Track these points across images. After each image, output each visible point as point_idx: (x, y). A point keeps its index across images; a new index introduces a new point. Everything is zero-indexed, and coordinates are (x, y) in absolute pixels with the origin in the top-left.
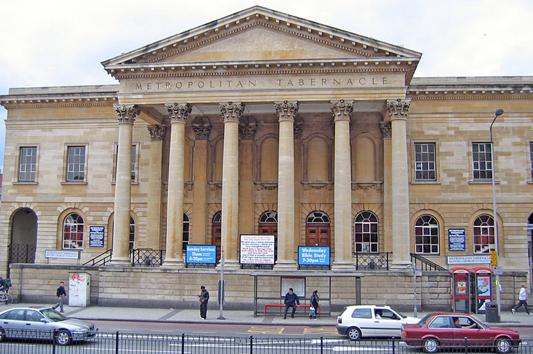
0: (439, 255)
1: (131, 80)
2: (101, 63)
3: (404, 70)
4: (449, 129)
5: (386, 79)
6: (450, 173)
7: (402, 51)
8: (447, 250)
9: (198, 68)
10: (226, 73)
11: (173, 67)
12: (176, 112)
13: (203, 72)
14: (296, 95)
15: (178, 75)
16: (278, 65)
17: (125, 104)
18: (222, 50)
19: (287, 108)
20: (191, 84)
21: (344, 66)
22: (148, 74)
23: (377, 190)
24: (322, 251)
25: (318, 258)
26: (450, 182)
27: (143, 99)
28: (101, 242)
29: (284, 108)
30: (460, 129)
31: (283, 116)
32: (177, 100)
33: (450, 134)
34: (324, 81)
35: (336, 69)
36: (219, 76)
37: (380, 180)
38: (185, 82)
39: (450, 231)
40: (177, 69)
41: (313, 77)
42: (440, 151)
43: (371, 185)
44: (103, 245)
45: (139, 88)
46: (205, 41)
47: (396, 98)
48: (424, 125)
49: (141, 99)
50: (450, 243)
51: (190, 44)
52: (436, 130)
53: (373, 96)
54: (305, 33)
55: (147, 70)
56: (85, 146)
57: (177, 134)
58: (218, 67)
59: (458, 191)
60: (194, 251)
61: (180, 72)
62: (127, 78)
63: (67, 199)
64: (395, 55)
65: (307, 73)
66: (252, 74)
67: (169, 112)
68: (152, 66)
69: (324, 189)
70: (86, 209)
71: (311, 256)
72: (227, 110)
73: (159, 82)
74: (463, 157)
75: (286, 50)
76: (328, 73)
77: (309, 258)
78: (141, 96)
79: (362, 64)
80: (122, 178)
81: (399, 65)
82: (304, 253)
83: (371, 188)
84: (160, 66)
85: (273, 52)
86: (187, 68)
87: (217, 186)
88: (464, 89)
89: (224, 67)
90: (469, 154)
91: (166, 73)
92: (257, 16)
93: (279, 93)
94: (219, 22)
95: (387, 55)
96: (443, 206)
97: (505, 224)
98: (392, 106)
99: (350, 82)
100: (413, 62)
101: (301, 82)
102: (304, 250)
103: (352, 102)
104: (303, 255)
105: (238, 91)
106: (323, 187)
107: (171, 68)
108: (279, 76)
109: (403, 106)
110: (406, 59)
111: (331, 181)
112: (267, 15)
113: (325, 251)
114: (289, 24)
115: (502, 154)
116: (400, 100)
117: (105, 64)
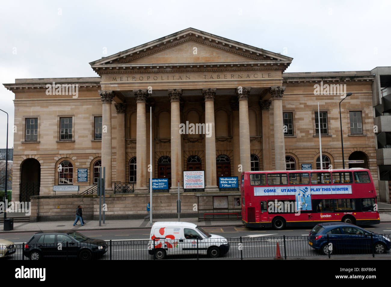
1: (109, 75)
2: (89, 63)
3: (281, 69)
5: (270, 75)
6: (302, 131)
7: (281, 57)
9: (154, 67)
10: (171, 71)
11: (138, 67)
12: (140, 95)
13: (157, 70)
14: (215, 85)
15: (141, 72)
16: (205, 66)
17: (106, 90)
18: (168, 56)
19: (210, 93)
20: (149, 77)
21: (245, 67)
22: (120, 71)
23: (258, 141)
24: (234, 179)
25: (231, 184)
26: (302, 136)
27: (118, 87)
28: (86, 178)
29: (208, 93)
30: (307, 104)
31: (207, 98)
32: (141, 88)
33: (301, 107)
34: (232, 76)
35: (240, 68)
36: (167, 72)
37: (260, 136)
38: (145, 76)
39: (303, 165)
40: (140, 68)
41: (226, 74)
42: (296, 117)
43: (254, 139)
44: (87, 180)
45: (115, 80)
46: (157, 50)
47: (277, 86)
48: (286, 102)
49: (117, 87)
51: (148, 52)
52: (293, 105)
53: (262, 85)
54: (220, 46)
55: (121, 68)
56: (72, 117)
57: (141, 110)
58: (167, 67)
59: (306, 141)
60: (154, 182)
61: (143, 70)
62: (107, 73)
63: (61, 152)
64: (276, 59)
65: (222, 71)
66: (187, 71)
67: (135, 95)
68: (124, 66)
69: (226, 141)
70: (74, 158)
71: (227, 182)
72: (173, 94)
73: (128, 76)
74: (310, 121)
75: (209, 56)
76: (235, 71)
77: (226, 184)
78: (116, 85)
79: (257, 65)
80: (106, 137)
81: (279, 66)
82: (222, 181)
83: (254, 140)
84: (129, 66)
85: (200, 58)
86: (147, 67)
87: (161, 141)
88: (310, 80)
89: (171, 67)
90: (313, 119)
91: (132, 70)
92: (190, 34)
93: (205, 84)
94: (166, 38)
95: (271, 60)
96: (298, 150)
97: (335, 161)
98: (274, 91)
99: (248, 76)
100: (287, 63)
101: (218, 77)
102: (222, 179)
103: (249, 89)
104: (221, 182)
105: (179, 82)
106: (225, 140)
107: (136, 67)
108: (205, 72)
109: (281, 91)
110: (283, 62)
111: (230, 137)
112: (197, 34)
113: (236, 179)
114: (210, 40)
115: (333, 119)
116: (279, 87)
117: (92, 64)
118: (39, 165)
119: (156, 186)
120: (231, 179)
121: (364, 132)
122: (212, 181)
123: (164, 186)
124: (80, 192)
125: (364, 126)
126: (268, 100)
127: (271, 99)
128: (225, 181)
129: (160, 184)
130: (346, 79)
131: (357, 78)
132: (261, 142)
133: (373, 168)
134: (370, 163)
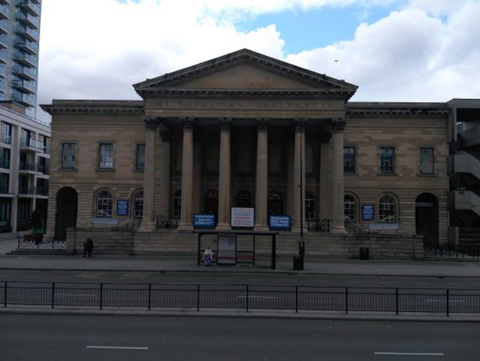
0: (355, 222)
1: (154, 99)
2: (133, 85)
3: (344, 98)
4: (365, 138)
5: (332, 104)
6: (365, 168)
7: (344, 85)
8: (361, 219)
9: (203, 93)
10: (222, 97)
11: (185, 91)
12: (187, 123)
13: (206, 95)
14: (270, 114)
15: (188, 97)
16: (259, 93)
17: (151, 116)
18: (219, 80)
19: (264, 123)
20: (197, 103)
21: (304, 94)
22: (167, 95)
23: (315, 178)
25: (282, 223)
26: (364, 174)
27: (164, 113)
28: (126, 211)
29: (262, 123)
30: (372, 138)
31: (261, 128)
32: (188, 115)
33: (365, 141)
34: (289, 105)
35: (298, 96)
36: (217, 98)
37: (317, 172)
38: (193, 101)
39: (364, 206)
40: (188, 92)
41: (282, 102)
42: (359, 152)
43: (310, 175)
44: (128, 213)
45: (160, 105)
46: (207, 73)
47: (338, 118)
48: (348, 135)
49: (162, 113)
50: (363, 214)
51: (197, 75)
52: (356, 138)
53: (322, 115)
54: (277, 70)
55: (167, 92)
56: (112, 144)
58: (217, 92)
59: (370, 180)
60: (199, 218)
61: (191, 95)
62: (152, 97)
63: (100, 181)
64: (339, 87)
65: (278, 99)
66: (240, 98)
67: (182, 123)
68: (171, 89)
69: (279, 176)
70: (114, 189)
72: (223, 123)
74: (374, 157)
75: (264, 82)
76: (292, 99)
77: (277, 223)
78: (161, 111)
79: (317, 93)
80: (149, 168)
81: (342, 94)
84: (176, 90)
85: (254, 83)
86: (195, 92)
88: (377, 111)
89: (222, 93)
90: (377, 155)
91: (180, 95)
92: (245, 56)
93: (258, 112)
94: (217, 59)
95: (334, 88)
96: (359, 189)
97: (401, 203)
98: (335, 122)
99: (307, 105)
100: (351, 92)
101: (274, 105)
102: (272, 218)
103: (307, 120)
104: (272, 221)
105: (230, 110)
107: (183, 91)
108: (259, 100)
109: (342, 123)
110: (347, 91)
112: (252, 56)
113: (288, 219)
114: (267, 63)
115: (401, 155)
116: (341, 118)
117: (136, 86)
118: (76, 195)
119: (201, 222)
120: (282, 218)
121: (435, 172)
122: (263, 219)
123: (210, 222)
124: (119, 226)
125: (436, 165)
126: (329, 133)
127: (332, 131)
128: (276, 220)
129: (206, 220)
130: (418, 111)
131: (430, 110)
132: (317, 179)
133: (443, 212)
134: (440, 206)
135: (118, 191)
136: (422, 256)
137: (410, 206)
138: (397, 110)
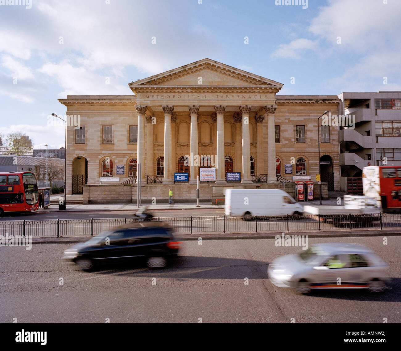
0: (281, 175)
1: (143, 93)
3: (274, 92)
4: (285, 119)
5: (266, 96)
6: (286, 139)
7: (275, 83)
8: (284, 174)
9: (178, 88)
10: (192, 91)
11: (166, 87)
12: (167, 110)
13: (180, 90)
14: (225, 103)
16: (217, 88)
17: (141, 105)
18: (189, 80)
20: (174, 96)
21: (248, 89)
22: (152, 90)
23: (254, 147)
24: (237, 174)
25: (235, 178)
26: (286, 143)
28: (123, 172)
29: (220, 109)
30: (290, 120)
31: (219, 113)
32: (168, 104)
33: (286, 121)
34: (238, 97)
35: (244, 90)
36: (188, 92)
37: (255, 142)
38: (171, 95)
39: (286, 165)
40: (168, 88)
41: (233, 94)
42: (282, 129)
43: (252, 144)
44: (124, 174)
45: (147, 98)
46: (181, 75)
47: (271, 105)
50: (285, 170)
51: (173, 76)
52: (280, 119)
53: (260, 104)
54: (229, 73)
55: (152, 88)
56: (112, 126)
58: (188, 88)
59: (289, 147)
60: (178, 176)
61: (169, 90)
62: (141, 92)
63: (104, 152)
64: (271, 85)
65: (230, 92)
66: (204, 92)
68: (155, 87)
71: (232, 177)
72: (192, 109)
73: (158, 95)
74: (292, 132)
75: (220, 81)
76: (240, 92)
77: (231, 178)
78: (149, 102)
79: (256, 88)
81: (273, 90)
83: (252, 146)
84: (160, 87)
85: (214, 82)
86: (173, 88)
87: (181, 145)
88: (293, 101)
89: (191, 88)
90: (294, 131)
91: (162, 90)
92: (207, 63)
93: (217, 102)
94: (188, 65)
95: (268, 85)
96: (283, 154)
97: (310, 162)
98: (269, 108)
99: (250, 97)
100: (279, 88)
101: (227, 97)
102: (228, 174)
103: (251, 107)
104: (228, 176)
105: (198, 100)
106: (230, 145)
107: (164, 88)
108: (217, 93)
109: (274, 109)
110: (276, 87)
111: (233, 142)
112: (212, 63)
113: (239, 174)
114: (222, 68)
115: (309, 131)
116: (273, 106)
117: (130, 85)
119: (179, 178)
120: (235, 174)
121: (331, 141)
122: (222, 175)
123: (185, 178)
124: (121, 183)
125: (331, 136)
126: (262, 116)
127: (266, 115)
128: (231, 175)
129: (182, 177)
130: (320, 101)
131: (328, 101)
132: (256, 147)
133: (336, 167)
134: (334, 164)
135: (118, 159)
136: (327, 196)
137: (316, 164)
138: (307, 100)
